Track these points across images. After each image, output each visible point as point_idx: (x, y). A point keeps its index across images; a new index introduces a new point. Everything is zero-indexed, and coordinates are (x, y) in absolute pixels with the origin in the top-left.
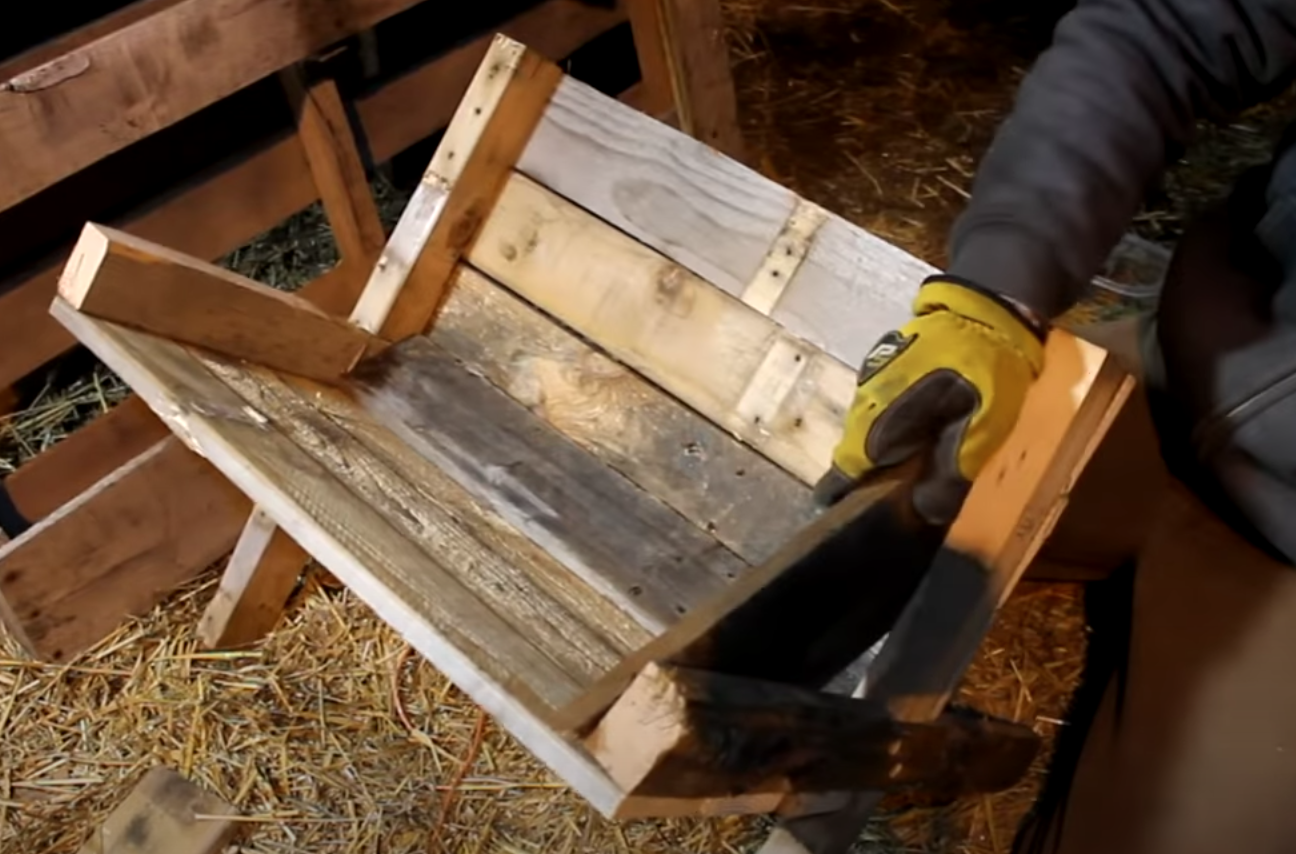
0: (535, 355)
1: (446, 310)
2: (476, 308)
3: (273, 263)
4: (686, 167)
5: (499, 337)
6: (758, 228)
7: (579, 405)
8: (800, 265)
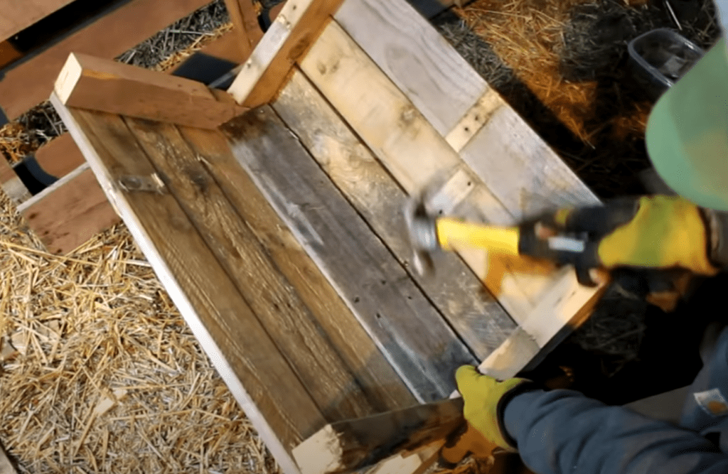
0: (328, 135)
1: (284, 92)
2: (299, 96)
3: (203, 11)
4: (429, 48)
5: (310, 118)
6: (463, 98)
7: (347, 172)
8: (481, 128)
